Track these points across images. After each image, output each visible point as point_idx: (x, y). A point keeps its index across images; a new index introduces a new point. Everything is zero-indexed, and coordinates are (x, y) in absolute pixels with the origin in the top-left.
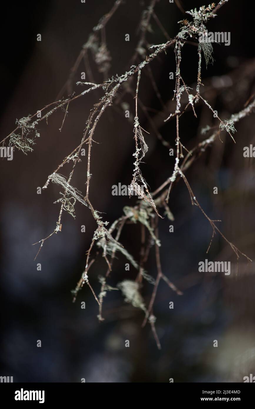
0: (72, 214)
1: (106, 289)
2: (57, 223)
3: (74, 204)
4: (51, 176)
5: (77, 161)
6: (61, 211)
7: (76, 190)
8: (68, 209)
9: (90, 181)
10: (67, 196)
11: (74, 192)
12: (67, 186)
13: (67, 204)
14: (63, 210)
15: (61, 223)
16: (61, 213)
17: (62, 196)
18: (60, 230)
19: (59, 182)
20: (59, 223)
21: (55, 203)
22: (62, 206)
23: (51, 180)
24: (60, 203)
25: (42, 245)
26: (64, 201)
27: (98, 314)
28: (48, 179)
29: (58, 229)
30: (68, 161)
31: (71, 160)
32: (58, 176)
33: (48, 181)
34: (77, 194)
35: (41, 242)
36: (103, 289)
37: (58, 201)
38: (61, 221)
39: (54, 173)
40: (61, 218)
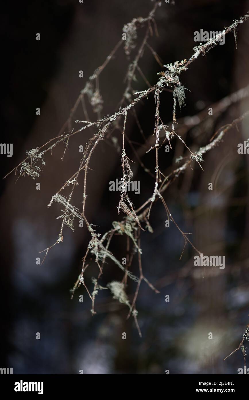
0: (71, 227)
1: (98, 288)
2: (59, 235)
3: (73, 219)
4: (54, 196)
5: (76, 184)
6: (63, 225)
7: (74, 208)
8: (68, 224)
9: (85, 201)
10: (67, 213)
11: (73, 209)
12: (67, 205)
13: (67, 220)
14: (64, 224)
15: (62, 235)
16: (62, 227)
17: (63, 213)
18: (62, 241)
19: (61, 202)
20: (61, 235)
21: (57, 218)
22: (63, 221)
23: (54, 200)
24: (62, 219)
25: (47, 253)
26: (65, 217)
27: (92, 309)
28: (51, 199)
29: (60, 240)
30: (68, 185)
31: (71, 184)
32: (60, 196)
33: (52, 200)
34: (75, 211)
35: (47, 250)
36: (95, 288)
37: (60, 217)
38: (62, 233)
39: (57, 194)
40: (63, 231)
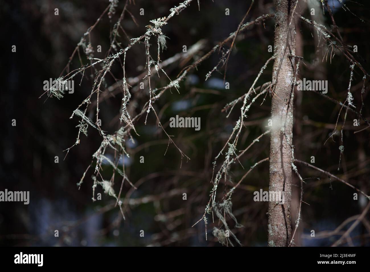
0: (85, 134)
1: (96, 183)
2: (77, 139)
3: (87, 128)
4: (75, 111)
5: (89, 103)
6: (80, 132)
7: (89, 119)
8: (83, 131)
9: (98, 114)
10: (83, 123)
12: (83, 116)
13: (83, 128)
15: (79, 139)
16: (79, 133)
17: (80, 123)
18: (79, 143)
19: (80, 115)
20: (78, 139)
21: (76, 127)
22: (80, 129)
23: (75, 114)
24: (79, 127)
25: (68, 152)
26: (81, 126)
27: (93, 197)
28: (73, 113)
29: (78, 142)
30: (84, 103)
31: (86, 103)
32: (79, 110)
34: (90, 121)
35: (68, 150)
38: (79, 138)
39: (77, 110)
40: (80, 136)
